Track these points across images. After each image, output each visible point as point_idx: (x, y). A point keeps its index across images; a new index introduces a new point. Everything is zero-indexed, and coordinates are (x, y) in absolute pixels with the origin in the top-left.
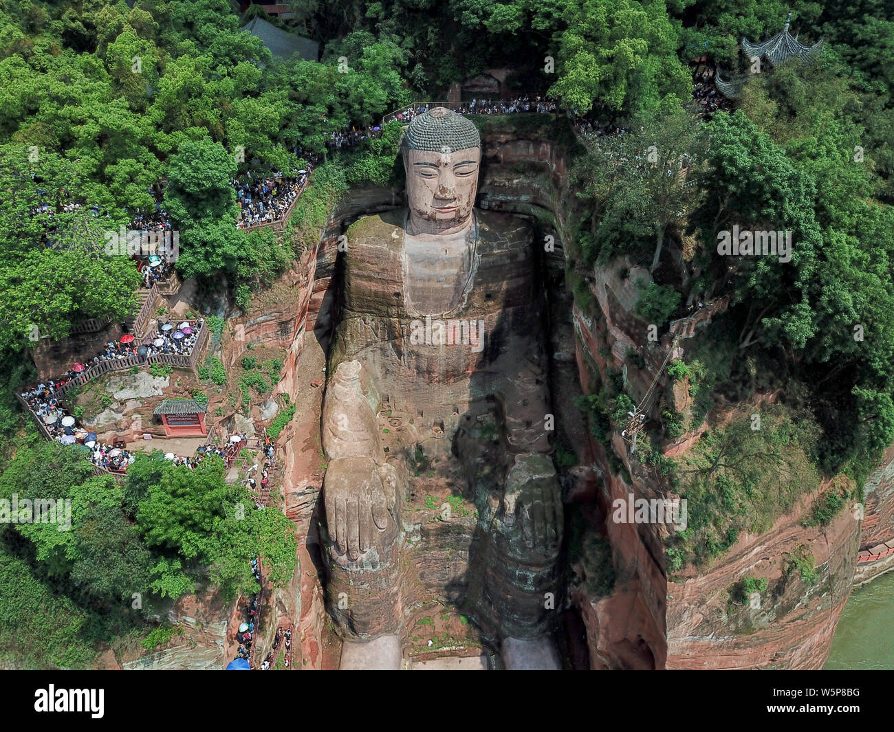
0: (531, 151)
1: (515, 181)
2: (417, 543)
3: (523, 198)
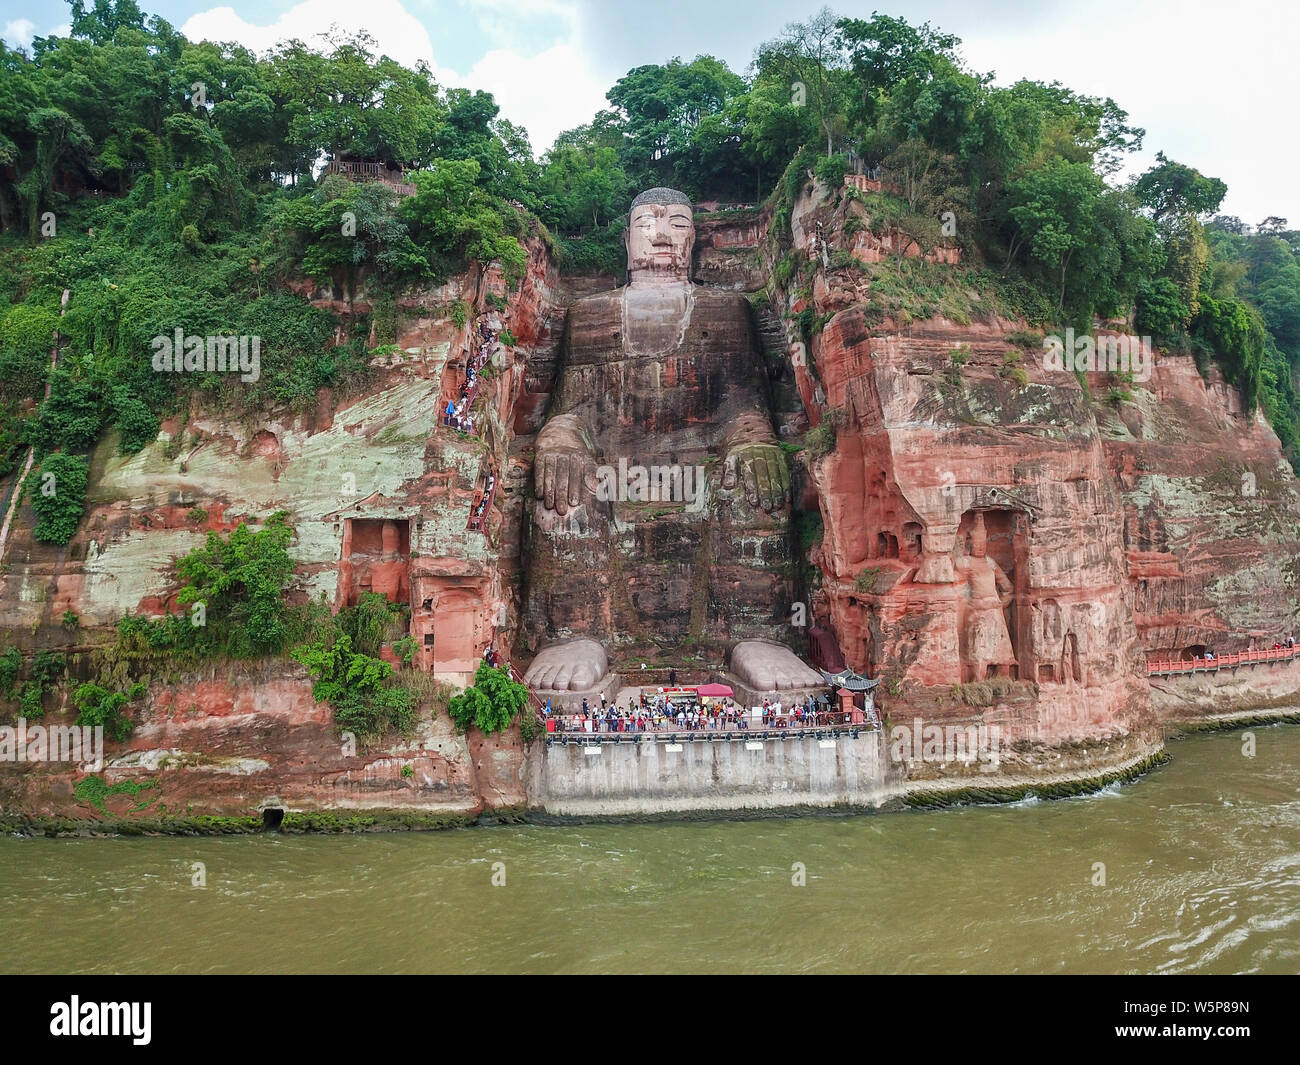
0: (741, 238)
1: (727, 262)
2: (631, 550)
3: (737, 286)
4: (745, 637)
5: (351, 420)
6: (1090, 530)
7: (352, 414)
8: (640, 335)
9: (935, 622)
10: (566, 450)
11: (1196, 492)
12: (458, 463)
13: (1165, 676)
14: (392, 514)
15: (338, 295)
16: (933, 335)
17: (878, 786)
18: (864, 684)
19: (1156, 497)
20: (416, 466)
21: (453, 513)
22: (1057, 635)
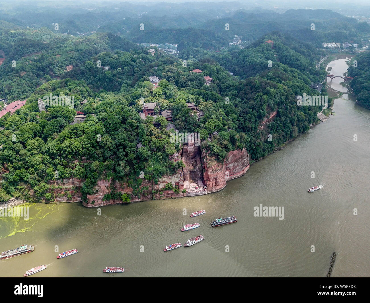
7: (175, 176)
8: (189, 151)
9: (211, 184)
11: (233, 164)
12: (182, 179)
14: (178, 182)
17: (206, 193)
18: (206, 186)
19: (229, 166)
21: (182, 182)
22: (218, 183)
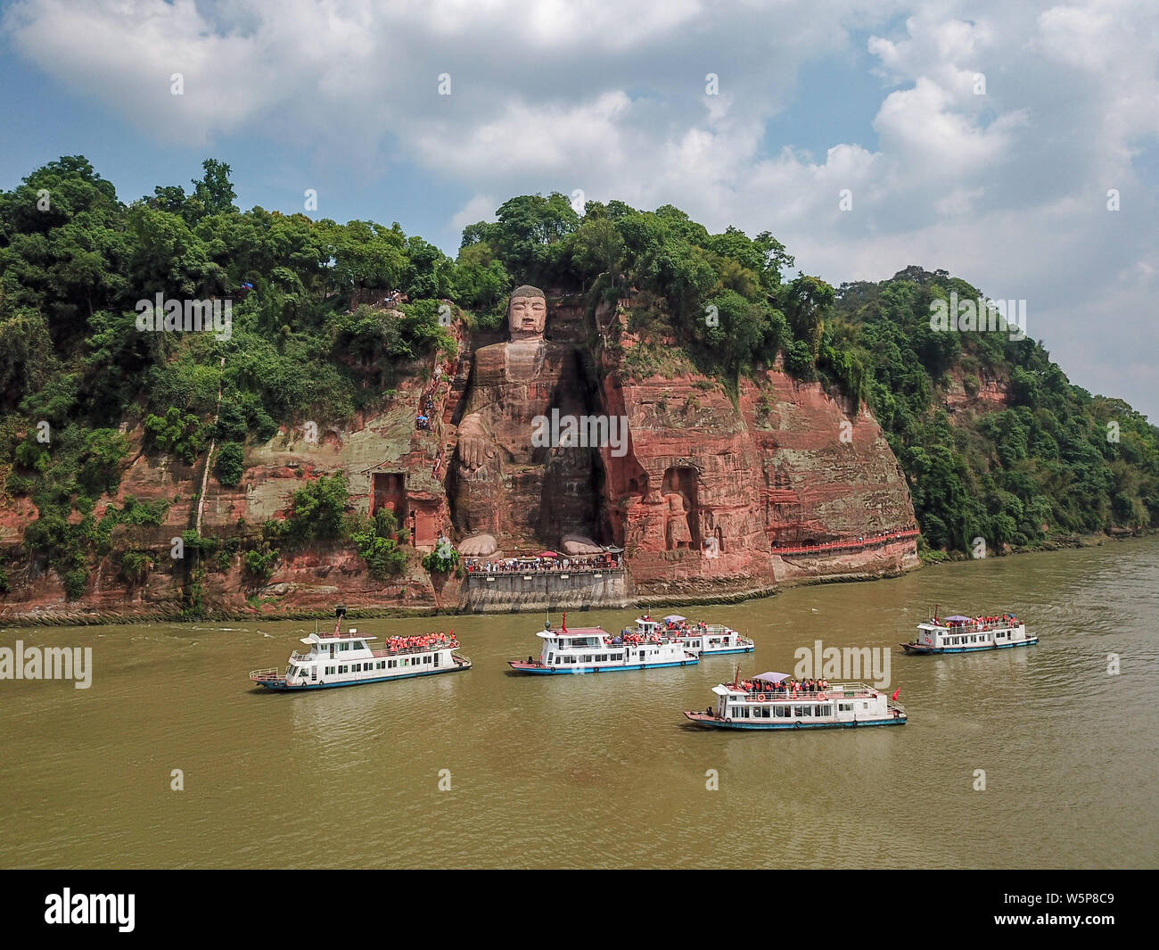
0: (573, 314)
1: (565, 327)
3: (571, 340)
4: (567, 532)
5: (372, 426)
6: (730, 478)
8: (514, 370)
9: (653, 521)
10: (476, 436)
11: (811, 457)
12: (427, 446)
13: (791, 555)
14: (395, 471)
15: (364, 363)
16: (653, 385)
17: (623, 597)
18: (618, 550)
19: (785, 460)
20: (407, 448)
21: (425, 470)
22: (711, 529)
